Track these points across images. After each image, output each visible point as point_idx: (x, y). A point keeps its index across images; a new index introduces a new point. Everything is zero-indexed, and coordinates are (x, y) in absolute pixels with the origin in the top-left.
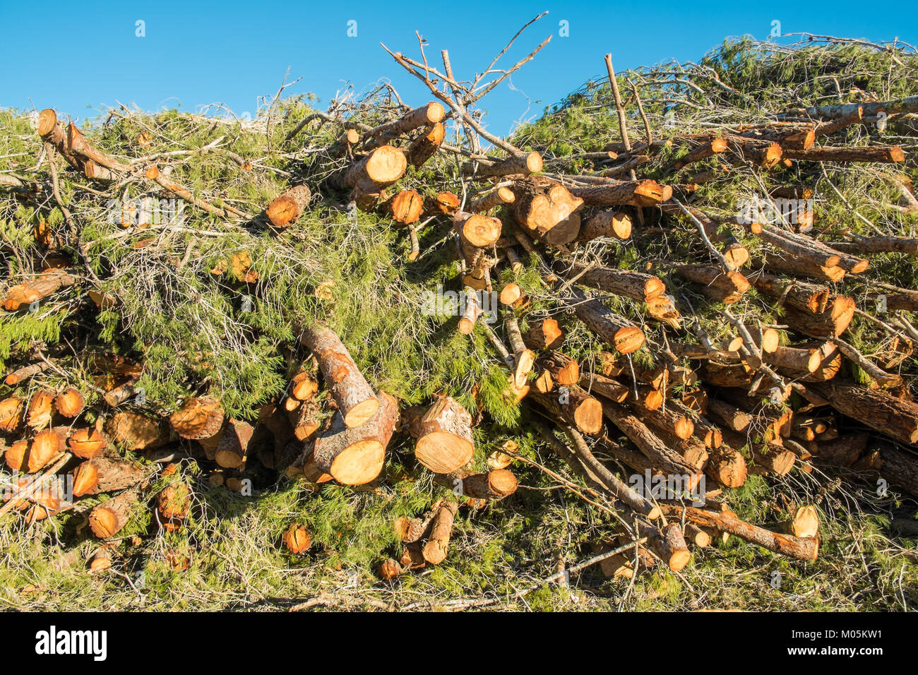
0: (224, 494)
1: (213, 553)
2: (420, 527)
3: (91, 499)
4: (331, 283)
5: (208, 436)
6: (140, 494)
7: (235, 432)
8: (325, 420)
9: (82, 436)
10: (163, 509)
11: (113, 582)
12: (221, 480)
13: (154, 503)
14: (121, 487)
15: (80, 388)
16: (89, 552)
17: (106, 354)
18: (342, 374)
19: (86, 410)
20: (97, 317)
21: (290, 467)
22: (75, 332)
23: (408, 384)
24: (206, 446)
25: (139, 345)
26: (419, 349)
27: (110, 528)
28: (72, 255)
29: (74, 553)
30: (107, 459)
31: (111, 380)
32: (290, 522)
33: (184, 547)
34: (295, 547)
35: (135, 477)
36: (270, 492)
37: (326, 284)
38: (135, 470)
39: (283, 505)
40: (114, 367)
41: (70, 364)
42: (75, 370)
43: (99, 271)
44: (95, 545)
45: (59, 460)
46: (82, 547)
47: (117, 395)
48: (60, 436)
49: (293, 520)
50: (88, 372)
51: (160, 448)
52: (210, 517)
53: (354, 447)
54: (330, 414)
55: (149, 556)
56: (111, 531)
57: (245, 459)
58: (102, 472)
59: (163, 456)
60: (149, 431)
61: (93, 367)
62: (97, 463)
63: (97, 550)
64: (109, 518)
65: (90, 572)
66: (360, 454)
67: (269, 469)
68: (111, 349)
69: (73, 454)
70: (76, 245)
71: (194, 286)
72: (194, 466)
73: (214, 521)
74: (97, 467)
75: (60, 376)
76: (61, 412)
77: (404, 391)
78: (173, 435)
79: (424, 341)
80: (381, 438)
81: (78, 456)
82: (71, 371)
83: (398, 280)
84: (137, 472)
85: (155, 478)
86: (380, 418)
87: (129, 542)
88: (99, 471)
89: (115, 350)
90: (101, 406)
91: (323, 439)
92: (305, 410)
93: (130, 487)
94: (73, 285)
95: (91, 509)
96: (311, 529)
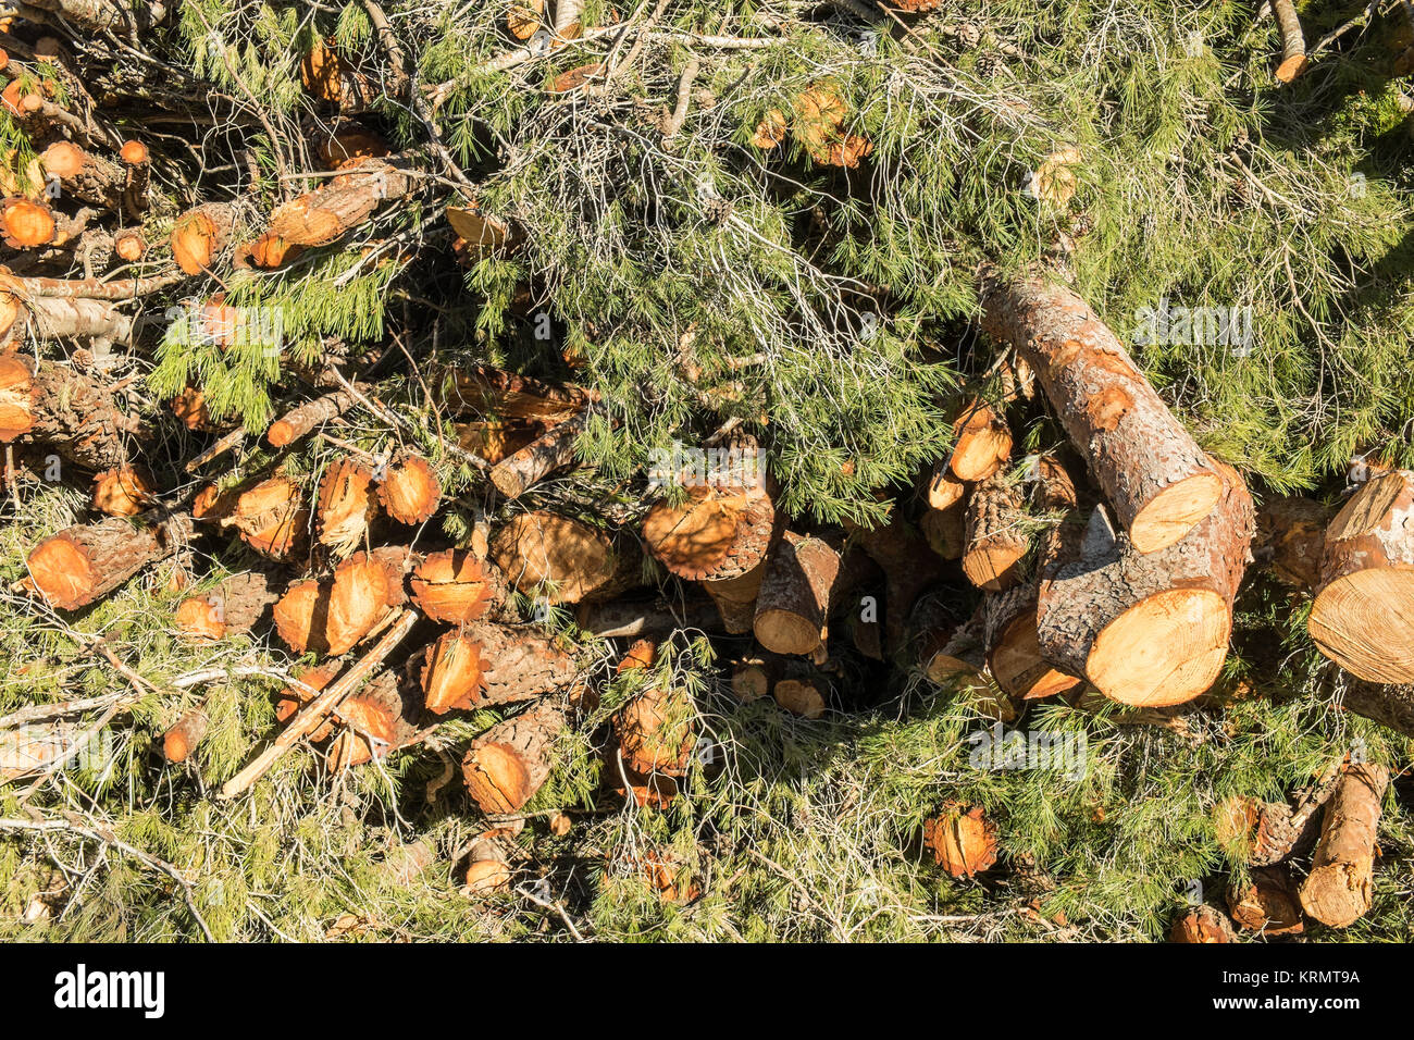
0: (774, 719)
1: (754, 865)
2: (1287, 827)
3: (458, 722)
4: (1071, 156)
5: (737, 573)
6: (570, 714)
7: (796, 563)
8: (1040, 533)
9: (439, 570)
10: (631, 752)
11: (522, 919)
12: (761, 685)
13: (607, 738)
14: (528, 695)
15: (428, 453)
16: (458, 845)
17: (481, 370)
18: (1116, 407)
19: (444, 509)
20: (467, 277)
21: (939, 656)
22: (402, 319)
23: (1278, 434)
24: (725, 598)
25: (577, 341)
26: (1307, 336)
27: (511, 792)
28: (394, 122)
29: (425, 845)
30: (496, 628)
31: (497, 432)
32: (940, 798)
33: (686, 846)
34: (955, 860)
35: (558, 671)
36: (882, 720)
37: (1060, 158)
38: (558, 652)
39: (924, 753)
40: (500, 401)
41: (400, 397)
42: (415, 409)
43: (471, 156)
44: (468, 830)
45: (390, 627)
46: (441, 833)
47: (520, 470)
48: (390, 569)
49: (951, 792)
50: (445, 416)
51: (609, 603)
52: (747, 775)
53: (1148, 605)
54: (1056, 517)
55: (600, 861)
56: (513, 798)
57: (824, 634)
58: (489, 657)
59: (619, 621)
60: (592, 560)
61: (453, 400)
62: (476, 637)
63: (474, 842)
64: (508, 768)
65: (465, 892)
66: (1164, 626)
67: (872, 661)
68: (486, 356)
69: (420, 612)
70: (405, 96)
71: (708, 183)
72: (704, 649)
73: (756, 785)
74: (477, 645)
75: (382, 424)
76: (390, 513)
77: (1264, 455)
78: (649, 568)
79: (1325, 311)
80: (1220, 580)
81: (433, 617)
82: (406, 412)
83: (1244, 140)
84: (562, 659)
85: (603, 675)
86: (1212, 529)
87: (541, 827)
88: (483, 655)
89: (496, 361)
90: (479, 497)
91: (1059, 584)
92: (982, 506)
93: (546, 694)
94: (403, 198)
95: (466, 745)
96: (1000, 818)
